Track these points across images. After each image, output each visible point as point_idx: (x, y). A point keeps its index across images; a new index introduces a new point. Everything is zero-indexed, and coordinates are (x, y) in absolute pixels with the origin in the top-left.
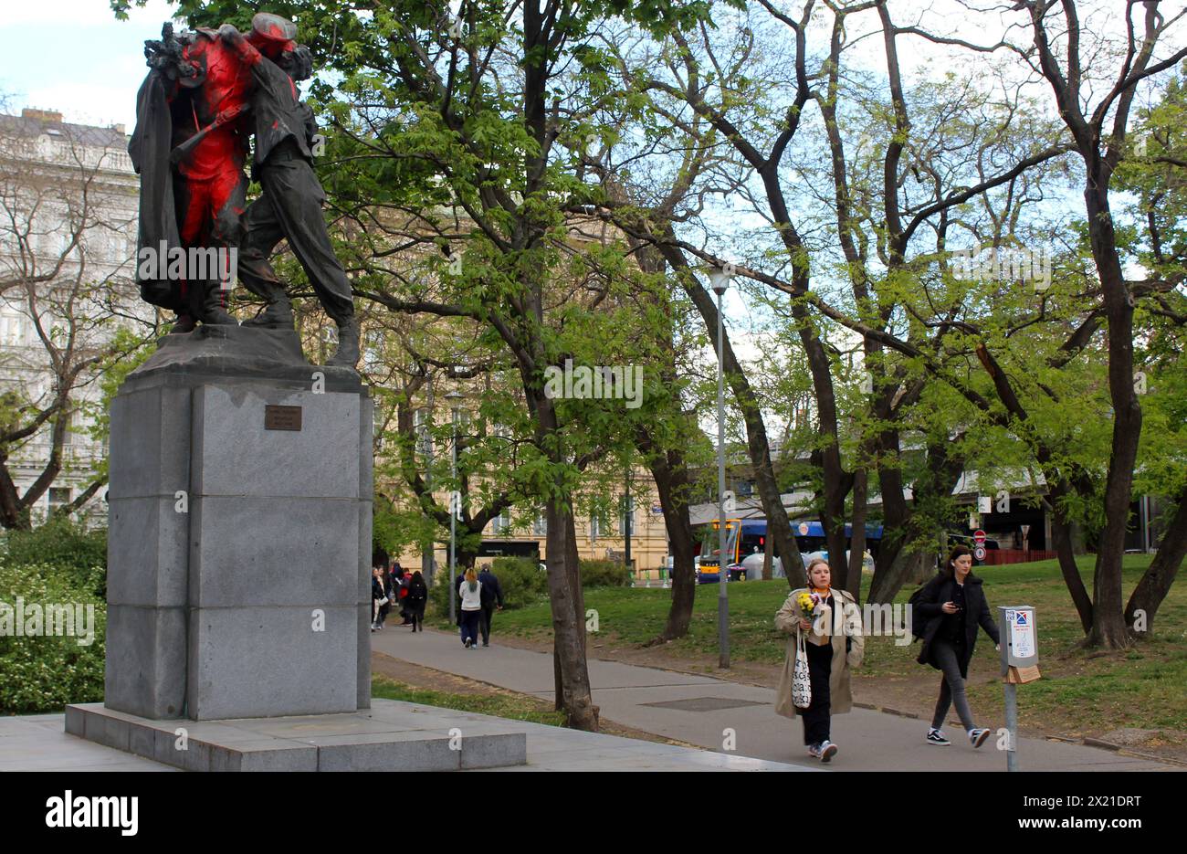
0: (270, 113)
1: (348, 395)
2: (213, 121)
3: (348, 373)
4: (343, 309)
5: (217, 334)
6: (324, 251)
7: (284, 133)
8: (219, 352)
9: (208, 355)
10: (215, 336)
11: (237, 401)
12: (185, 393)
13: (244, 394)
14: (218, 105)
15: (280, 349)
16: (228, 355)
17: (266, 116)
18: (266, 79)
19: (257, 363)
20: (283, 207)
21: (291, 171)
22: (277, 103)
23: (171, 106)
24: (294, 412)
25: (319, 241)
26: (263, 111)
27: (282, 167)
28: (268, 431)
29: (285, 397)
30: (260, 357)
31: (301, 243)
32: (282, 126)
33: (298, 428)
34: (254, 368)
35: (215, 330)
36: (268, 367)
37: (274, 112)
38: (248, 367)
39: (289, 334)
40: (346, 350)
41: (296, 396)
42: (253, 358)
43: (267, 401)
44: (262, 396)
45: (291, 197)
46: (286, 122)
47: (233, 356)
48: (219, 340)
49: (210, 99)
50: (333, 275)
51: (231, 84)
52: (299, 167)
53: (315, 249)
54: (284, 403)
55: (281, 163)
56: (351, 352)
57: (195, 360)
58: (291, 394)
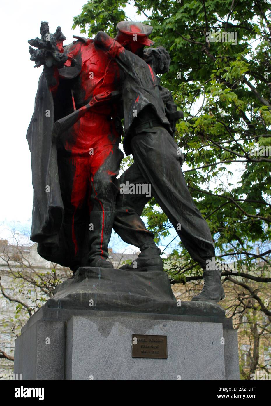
0: (133, 92)
1: (212, 325)
2: (87, 103)
3: (212, 307)
4: (205, 252)
5: (92, 275)
6: (184, 201)
7: (143, 104)
8: (92, 289)
9: (82, 292)
10: (90, 277)
11: (105, 331)
12: (59, 326)
13: (111, 325)
14: (92, 91)
15: (150, 288)
16: (100, 292)
17: (130, 95)
18: (128, 66)
19: (127, 299)
20: (147, 166)
21: (153, 136)
22: (137, 83)
23: (53, 93)
24: (159, 342)
25: (180, 192)
26: (128, 91)
27: (145, 133)
28: (136, 360)
29: (151, 327)
30: (130, 293)
31: (165, 195)
32: (142, 99)
33: (164, 356)
34: (124, 303)
35: (90, 271)
36: (138, 302)
37: (136, 90)
38: (119, 302)
39: (158, 274)
40: (210, 288)
41: (161, 326)
42: (123, 294)
43: (133, 330)
44: (128, 326)
45: (153, 157)
46: (146, 97)
47: (105, 293)
48: (94, 280)
49: (86, 87)
50: (194, 222)
51: (103, 74)
52: (159, 132)
53: (177, 200)
54: (150, 332)
55: (144, 130)
56: (215, 290)
57: (70, 296)
58: (156, 324)
